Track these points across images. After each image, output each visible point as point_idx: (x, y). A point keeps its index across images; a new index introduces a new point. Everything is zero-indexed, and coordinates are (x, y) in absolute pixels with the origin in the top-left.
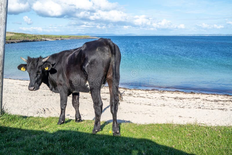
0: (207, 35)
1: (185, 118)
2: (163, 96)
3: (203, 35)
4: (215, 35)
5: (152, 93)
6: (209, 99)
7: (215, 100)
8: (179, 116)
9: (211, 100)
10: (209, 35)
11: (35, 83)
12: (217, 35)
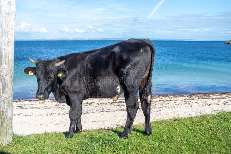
0: (70, 39)
1: (99, 122)
2: (57, 105)
3: (66, 39)
4: (78, 39)
5: (43, 103)
6: (103, 103)
7: (109, 103)
8: (93, 122)
9: (105, 103)
10: (72, 39)
11: (45, 91)
12: (79, 40)
